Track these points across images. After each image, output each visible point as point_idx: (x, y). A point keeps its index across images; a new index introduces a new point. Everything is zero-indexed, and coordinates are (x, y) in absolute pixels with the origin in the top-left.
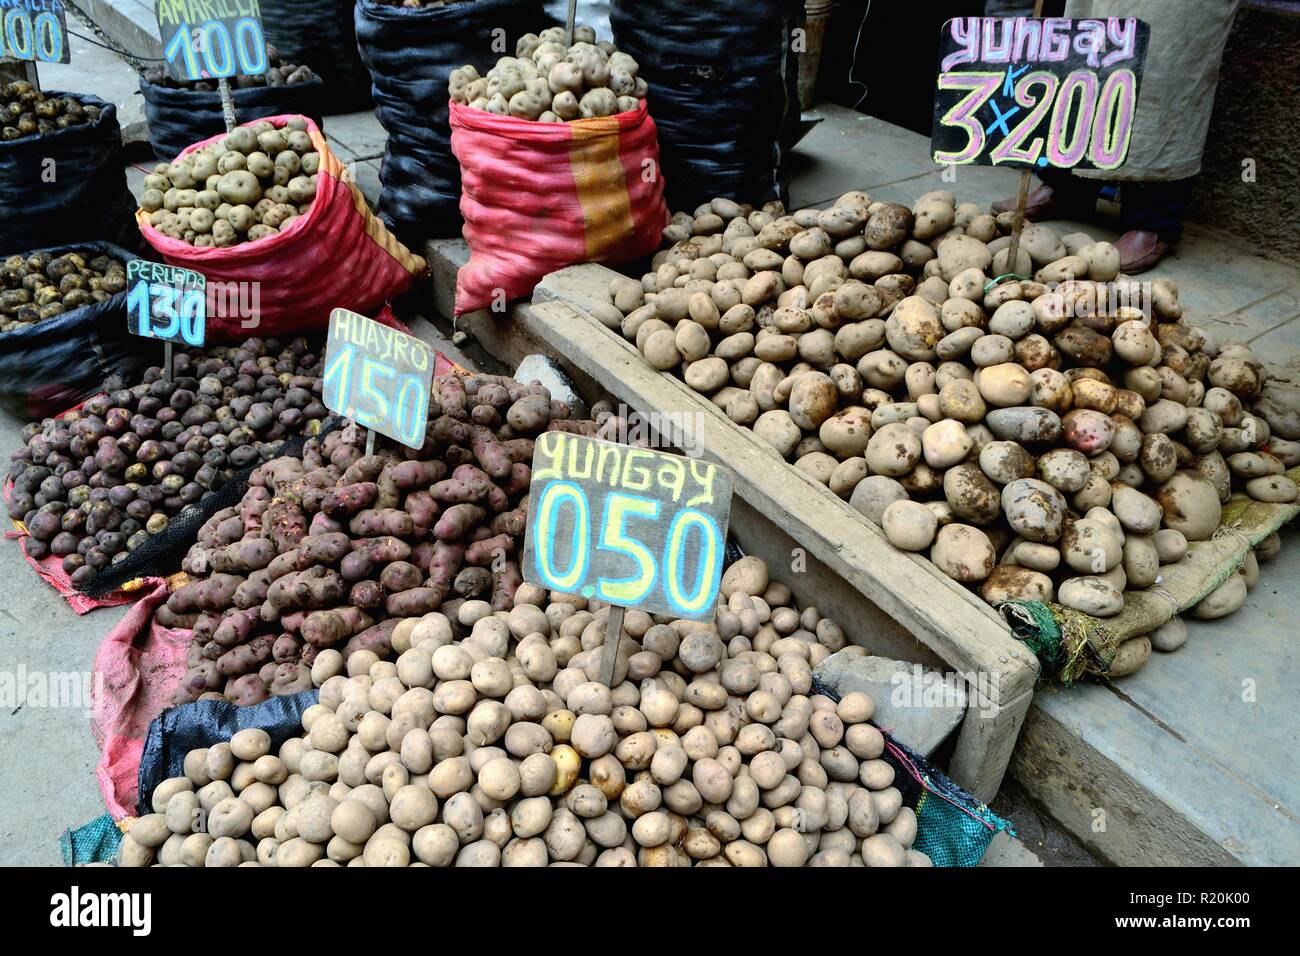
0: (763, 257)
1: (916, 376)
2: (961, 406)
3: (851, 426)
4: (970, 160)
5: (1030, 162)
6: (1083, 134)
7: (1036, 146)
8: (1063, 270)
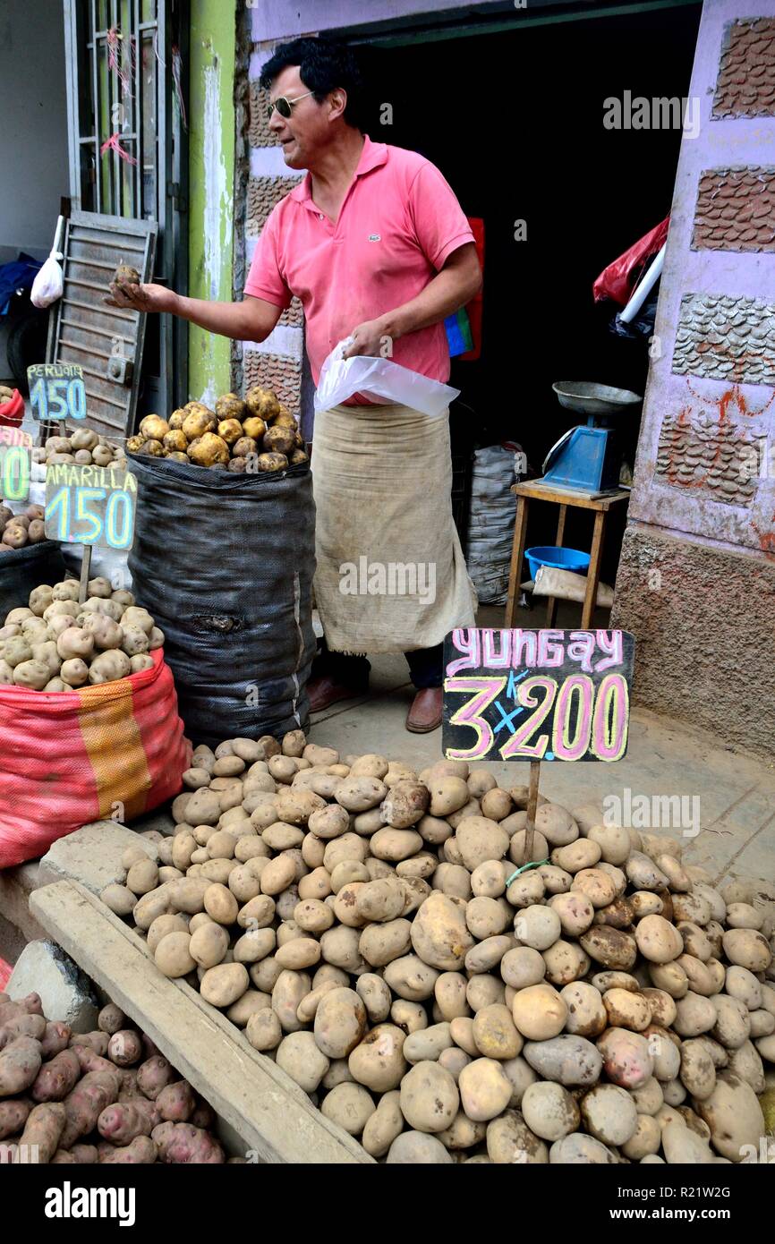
0: (281, 835)
1: (447, 991)
2: (497, 1044)
3: (381, 1059)
4: (481, 756)
5: (538, 756)
6: (584, 731)
7: (542, 743)
8: (579, 858)
